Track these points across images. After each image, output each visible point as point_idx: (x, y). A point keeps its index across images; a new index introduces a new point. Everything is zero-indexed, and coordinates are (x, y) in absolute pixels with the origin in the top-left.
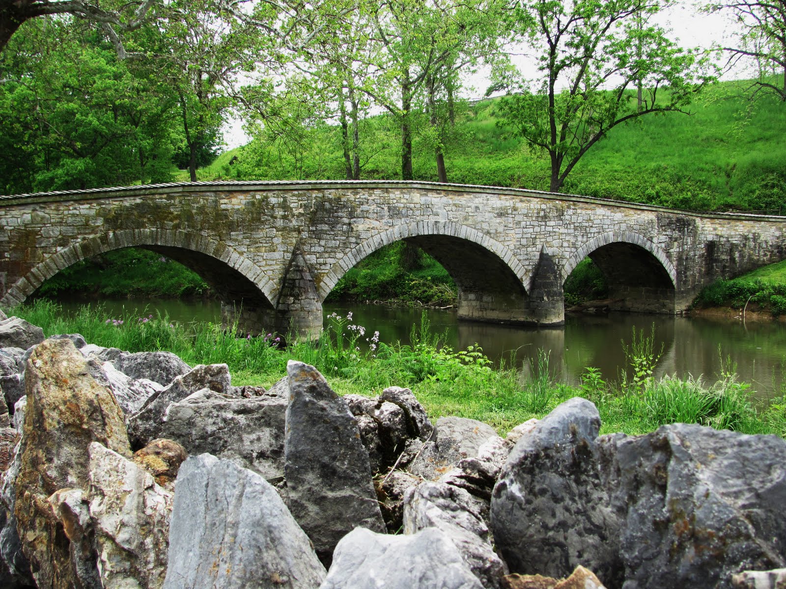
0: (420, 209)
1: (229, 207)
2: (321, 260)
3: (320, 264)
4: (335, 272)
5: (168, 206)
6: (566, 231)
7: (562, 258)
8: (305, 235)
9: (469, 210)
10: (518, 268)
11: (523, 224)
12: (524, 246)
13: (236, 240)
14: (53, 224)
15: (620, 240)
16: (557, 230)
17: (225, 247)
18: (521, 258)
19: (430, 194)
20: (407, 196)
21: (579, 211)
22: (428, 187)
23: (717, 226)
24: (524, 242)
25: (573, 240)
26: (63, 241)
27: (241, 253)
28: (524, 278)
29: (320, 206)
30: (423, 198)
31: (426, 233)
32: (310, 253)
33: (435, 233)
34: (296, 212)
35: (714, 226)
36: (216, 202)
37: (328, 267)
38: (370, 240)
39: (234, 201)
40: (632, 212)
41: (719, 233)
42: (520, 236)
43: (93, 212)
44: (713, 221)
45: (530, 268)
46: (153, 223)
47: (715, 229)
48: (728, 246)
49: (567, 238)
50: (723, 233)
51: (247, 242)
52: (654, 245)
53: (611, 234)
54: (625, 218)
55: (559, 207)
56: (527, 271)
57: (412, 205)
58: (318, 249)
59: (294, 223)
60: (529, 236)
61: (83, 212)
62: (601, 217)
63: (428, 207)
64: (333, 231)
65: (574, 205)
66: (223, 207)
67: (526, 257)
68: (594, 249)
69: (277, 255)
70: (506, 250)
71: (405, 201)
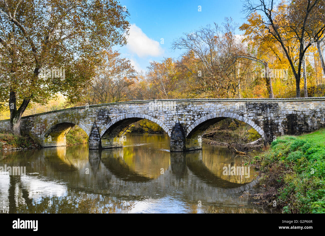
0: (128, 110)
1: (80, 112)
2: (101, 126)
3: (101, 127)
4: (104, 129)
5: (69, 113)
6: (188, 114)
7: (187, 124)
8: (96, 119)
9: (146, 109)
10: (166, 129)
11: (167, 112)
12: (168, 120)
13: (81, 121)
14: (50, 118)
15: (220, 116)
16: (183, 114)
17: (79, 123)
18: (167, 125)
19: (132, 105)
20: (124, 106)
21: (195, 105)
22: (130, 103)
23: (295, 106)
24: (168, 119)
25: (192, 118)
26: (51, 122)
27: (83, 124)
28: (168, 132)
29: (100, 111)
30: (130, 106)
31: (131, 117)
32: (98, 124)
33: (134, 117)
34: (94, 113)
35: (292, 106)
36: (78, 111)
37: (102, 128)
38: (114, 120)
39: (81, 111)
40: (229, 103)
41: (296, 109)
42: (166, 117)
43: (56, 115)
44: (292, 103)
45: (171, 128)
46: (66, 117)
47: (293, 107)
48: (302, 116)
49: (189, 117)
50: (299, 109)
51: (84, 121)
52: (245, 118)
53: (215, 114)
54: (224, 106)
55: (184, 104)
56: (170, 130)
57: (126, 109)
58: (99, 123)
59: (94, 116)
60: (170, 116)
61: (54, 115)
62: (208, 107)
63: (131, 109)
64: (103, 118)
65: (192, 103)
66: (79, 112)
67: (169, 124)
68: (205, 120)
69: (90, 125)
70: (160, 122)
71: (124, 108)
